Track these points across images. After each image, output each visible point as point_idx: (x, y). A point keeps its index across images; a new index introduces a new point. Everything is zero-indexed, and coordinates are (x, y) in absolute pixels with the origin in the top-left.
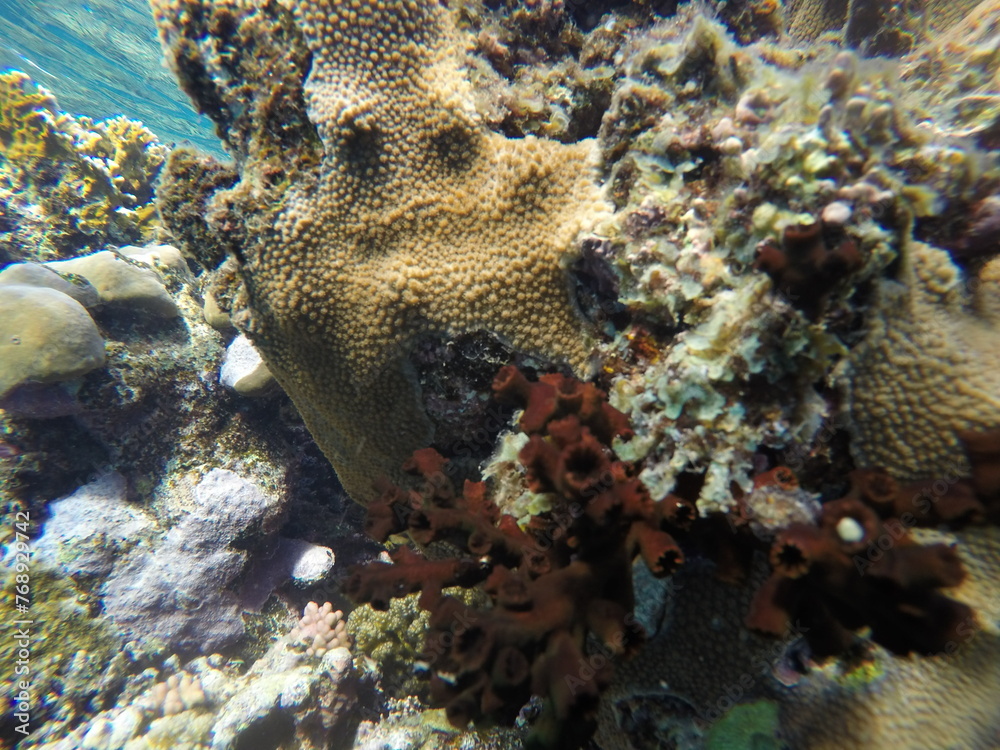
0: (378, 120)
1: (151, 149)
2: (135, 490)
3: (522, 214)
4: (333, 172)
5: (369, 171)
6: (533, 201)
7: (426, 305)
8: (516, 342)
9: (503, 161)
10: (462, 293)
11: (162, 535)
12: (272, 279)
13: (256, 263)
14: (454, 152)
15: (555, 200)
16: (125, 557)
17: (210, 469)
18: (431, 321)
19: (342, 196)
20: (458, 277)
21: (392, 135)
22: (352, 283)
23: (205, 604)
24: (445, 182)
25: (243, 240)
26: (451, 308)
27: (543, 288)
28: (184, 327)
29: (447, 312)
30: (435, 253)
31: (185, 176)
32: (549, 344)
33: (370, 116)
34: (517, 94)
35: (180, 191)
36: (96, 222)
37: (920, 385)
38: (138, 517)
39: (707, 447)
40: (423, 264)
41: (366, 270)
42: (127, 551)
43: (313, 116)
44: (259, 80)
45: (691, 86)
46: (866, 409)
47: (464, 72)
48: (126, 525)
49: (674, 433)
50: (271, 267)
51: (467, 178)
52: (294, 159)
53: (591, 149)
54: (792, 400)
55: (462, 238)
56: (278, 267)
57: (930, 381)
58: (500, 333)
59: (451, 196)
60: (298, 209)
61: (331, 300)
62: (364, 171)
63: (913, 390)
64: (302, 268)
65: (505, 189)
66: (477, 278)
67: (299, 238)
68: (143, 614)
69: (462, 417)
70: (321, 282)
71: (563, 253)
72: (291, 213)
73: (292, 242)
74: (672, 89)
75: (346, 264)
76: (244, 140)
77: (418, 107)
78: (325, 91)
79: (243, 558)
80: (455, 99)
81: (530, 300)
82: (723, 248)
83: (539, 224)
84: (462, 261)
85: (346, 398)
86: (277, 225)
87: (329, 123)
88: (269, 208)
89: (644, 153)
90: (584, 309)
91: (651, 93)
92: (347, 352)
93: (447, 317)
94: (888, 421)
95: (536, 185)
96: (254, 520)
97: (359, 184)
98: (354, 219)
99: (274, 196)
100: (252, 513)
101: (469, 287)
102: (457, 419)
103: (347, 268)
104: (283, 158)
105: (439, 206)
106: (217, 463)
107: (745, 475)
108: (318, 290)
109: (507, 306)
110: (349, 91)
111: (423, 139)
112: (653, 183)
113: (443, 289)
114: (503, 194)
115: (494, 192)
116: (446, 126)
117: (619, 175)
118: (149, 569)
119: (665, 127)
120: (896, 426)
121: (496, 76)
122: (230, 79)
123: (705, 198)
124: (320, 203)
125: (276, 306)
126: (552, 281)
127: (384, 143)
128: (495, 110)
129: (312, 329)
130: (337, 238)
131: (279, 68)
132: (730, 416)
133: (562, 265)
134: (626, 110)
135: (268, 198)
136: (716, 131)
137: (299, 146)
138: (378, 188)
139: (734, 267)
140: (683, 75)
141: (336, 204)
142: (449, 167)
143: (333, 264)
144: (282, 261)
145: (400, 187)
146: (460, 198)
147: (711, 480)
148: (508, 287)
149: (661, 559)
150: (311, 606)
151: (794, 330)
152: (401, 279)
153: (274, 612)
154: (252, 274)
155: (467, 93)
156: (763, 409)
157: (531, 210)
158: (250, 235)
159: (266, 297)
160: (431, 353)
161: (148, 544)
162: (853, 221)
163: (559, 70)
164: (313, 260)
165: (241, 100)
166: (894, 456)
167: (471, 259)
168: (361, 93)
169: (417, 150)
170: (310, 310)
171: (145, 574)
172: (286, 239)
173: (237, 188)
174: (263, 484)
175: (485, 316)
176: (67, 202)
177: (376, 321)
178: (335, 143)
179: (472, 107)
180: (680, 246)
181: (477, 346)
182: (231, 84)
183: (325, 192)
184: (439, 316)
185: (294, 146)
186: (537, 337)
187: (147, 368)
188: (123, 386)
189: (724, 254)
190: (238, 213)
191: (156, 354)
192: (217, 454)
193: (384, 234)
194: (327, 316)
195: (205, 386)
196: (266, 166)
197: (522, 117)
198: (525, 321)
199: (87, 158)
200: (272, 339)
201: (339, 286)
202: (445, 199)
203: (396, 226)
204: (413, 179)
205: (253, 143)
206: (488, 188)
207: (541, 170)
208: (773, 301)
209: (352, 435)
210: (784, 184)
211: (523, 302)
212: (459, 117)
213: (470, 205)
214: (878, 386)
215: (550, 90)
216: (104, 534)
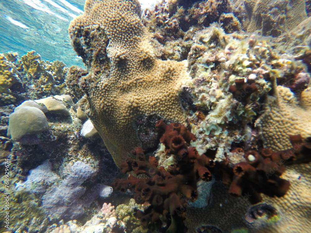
0: (126, 56)
1: (64, 68)
2: (54, 167)
3: (166, 81)
4: (114, 70)
5: (124, 70)
6: (169, 77)
7: (139, 107)
8: (165, 117)
9: (161, 66)
10: (149, 103)
11: (61, 181)
12: (96, 100)
13: (92, 96)
14: (147, 64)
15: (175, 77)
16: (50, 188)
17: (76, 161)
18: (141, 111)
19: (116, 77)
20: (148, 99)
21: (130, 60)
22: (118, 101)
23: (73, 204)
24: (145, 73)
25: (89, 89)
26: (146, 108)
27: (172, 101)
28: (71, 118)
29: (145, 109)
30: (142, 92)
31: (74, 73)
32: (175, 117)
33: (124, 55)
34: (165, 49)
35: (72, 77)
36: (48, 89)
37: (283, 126)
38: (54, 175)
39: (217, 143)
40: (138, 95)
41: (123, 97)
42: (51, 186)
43: (109, 56)
44: (95, 47)
45: (212, 45)
46: (267, 134)
47: (150, 43)
48: (51, 178)
49: (208, 139)
50: (96, 97)
51: (151, 72)
52: (103, 67)
53: (186, 63)
54: (242, 129)
55: (150, 88)
56: (98, 97)
57: (286, 125)
58: (160, 115)
59: (146, 77)
60: (104, 81)
61: (113, 106)
62: (122, 70)
63: (281, 128)
64: (105, 97)
65: (162, 74)
66: (154, 99)
67: (104, 89)
68: (54, 206)
69: (149, 140)
70: (110, 101)
71: (177, 91)
72: (102, 82)
73: (102, 90)
74: (207, 46)
75: (117, 96)
76: (90, 63)
77: (137, 53)
78: (112, 49)
79: (85, 189)
80: (148, 50)
81: (169, 105)
82: (222, 88)
83: (171, 84)
84: (150, 94)
85: (116, 135)
86: (98, 85)
87: (113, 58)
88: (96, 81)
89: (200, 63)
90: (184, 107)
91: (201, 47)
92: (116, 121)
93: (145, 110)
94: (274, 137)
95: (170, 73)
96: (89, 177)
97: (121, 74)
98: (119, 83)
99: (97, 77)
100: (88, 175)
101: (151, 101)
102: (148, 141)
103: (117, 97)
104: (100, 67)
105: (143, 79)
106: (79, 159)
107: (229, 151)
108: (109, 103)
109: (162, 107)
110: (119, 49)
111: (139, 61)
112: (202, 71)
113: (144, 102)
114: (161, 76)
115: (159, 75)
116: (145, 57)
117: (193, 69)
118: (57, 192)
119: (205, 56)
120: (277, 139)
121: (159, 44)
122: (87, 47)
123: (217, 74)
124: (110, 79)
125: (97, 108)
126: (175, 99)
127: (128, 62)
128: (159, 53)
129: (107, 114)
130: (115, 88)
131: (100, 44)
132: (224, 134)
133: (177, 94)
134: (194, 52)
135: (96, 78)
136: (219, 56)
137: (105, 64)
138: (126, 75)
139: (225, 93)
140: (210, 42)
141: (114, 79)
142: (146, 68)
143: (113, 96)
144: (99, 95)
145: (132, 74)
146: (149, 77)
147: (218, 152)
148: (162, 101)
149: (204, 174)
150: (105, 204)
151: (239, 108)
152: (132, 100)
153: (93, 207)
154: (90, 99)
155: (151, 49)
156: (234, 132)
157: (169, 80)
158: (90, 88)
159: (94, 105)
160: (141, 121)
161: (57, 184)
162: (257, 79)
163: (177, 42)
164: (108, 95)
165: (90, 52)
166: (277, 148)
167: (152, 94)
168: (122, 49)
169: (137, 64)
170: (106, 109)
171: (55, 193)
172: (100, 89)
173: (87, 76)
174: (92, 166)
175: (156, 110)
176: (41, 84)
177: (125, 112)
178: (114, 63)
179: (152, 52)
180: (210, 88)
181: (154, 118)
182: (87, 48)
183: (111, 76)
184: (143, 110)
185: (103, 64)
186: (171, 115)
187: (60, 130)
188: (52, 135)
189: (222, 89)
190: (88, 82)
191: (62, 126)
192: (78, 157)
193: (128, 87)
194: (111, 110)
195: (76, 136)
196: (96, 69)
197: (167, 55)
198: (167, 111)
199: (47, 71)
200: (96, 118)
201: (115, 102)
202: (145, 77)
203: (131, 85)
204: (136, 72)
205: (92, 64)
206: (157, 74)
207: (172, 69)
208: (233, 100)
209: (118, 146)
210: (237, 70)
211: (167, 105)
212: (149, 55)
213: (152, 79)
214: (270, 127)
215: (175, 47)
216: (44, 180)
